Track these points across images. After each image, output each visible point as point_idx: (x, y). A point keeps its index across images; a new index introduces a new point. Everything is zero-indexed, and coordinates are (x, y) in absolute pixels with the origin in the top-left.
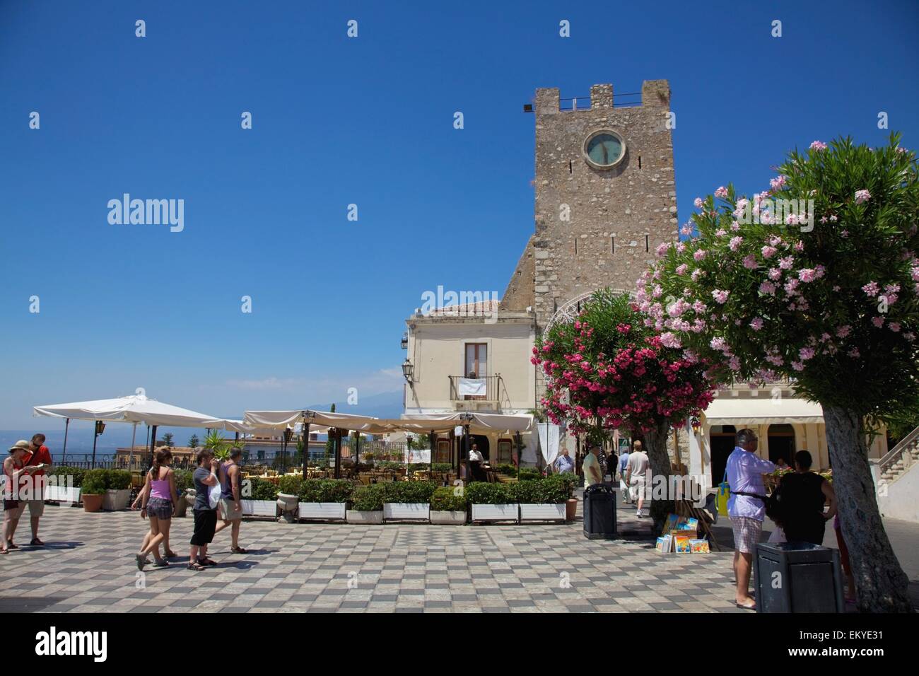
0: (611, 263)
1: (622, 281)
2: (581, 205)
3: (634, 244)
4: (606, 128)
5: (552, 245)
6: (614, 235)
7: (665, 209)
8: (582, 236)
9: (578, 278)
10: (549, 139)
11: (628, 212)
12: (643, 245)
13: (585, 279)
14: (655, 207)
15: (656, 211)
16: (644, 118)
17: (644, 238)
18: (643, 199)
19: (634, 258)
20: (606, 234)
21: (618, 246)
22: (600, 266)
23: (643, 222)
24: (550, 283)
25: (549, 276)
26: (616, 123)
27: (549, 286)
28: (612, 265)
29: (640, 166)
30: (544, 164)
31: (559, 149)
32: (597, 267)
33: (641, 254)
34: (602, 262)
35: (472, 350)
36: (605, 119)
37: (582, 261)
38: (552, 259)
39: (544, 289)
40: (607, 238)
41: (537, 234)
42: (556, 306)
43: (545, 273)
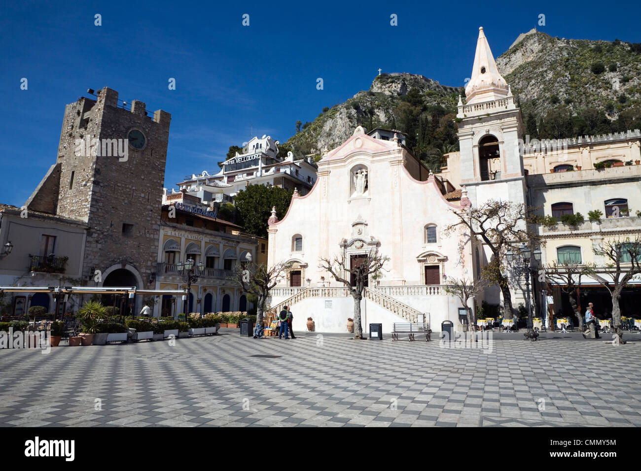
0: (130, 203)
1: (135, 214)
2: (120, 166)
3: (143, 195)
5: (102, 185)
6: (134, 188)
7: (159, 181)
8: (119, 184)
9: (113, 207)
10: (109, 121)
11: (143, 177)
12: (147, 197)
13: (116, 208)
14: (154, 179)
15: (155, 181)
16: (158, 129)
17: (148, 193)
18: (150, 173)
19: (142, 203)
20: (130, 187)
21: (135, 194)
22: (125, 203)
23: (148, 185)
24: (98, 207)
26: (144, 127)
27: (98, 210)
28: (131, 204)
29: (152, 155)
31: (114, 129)
32: (123, 203)
33: (145, 202)
34: (126, 201)
35: (45, 238)
36: (139, 122)
37: (117, 198)
38: (101, 193)
39: (95, 210)
40: (131, 189)
41: (94, 176)
42: (99, 221)
43: (96, 200)
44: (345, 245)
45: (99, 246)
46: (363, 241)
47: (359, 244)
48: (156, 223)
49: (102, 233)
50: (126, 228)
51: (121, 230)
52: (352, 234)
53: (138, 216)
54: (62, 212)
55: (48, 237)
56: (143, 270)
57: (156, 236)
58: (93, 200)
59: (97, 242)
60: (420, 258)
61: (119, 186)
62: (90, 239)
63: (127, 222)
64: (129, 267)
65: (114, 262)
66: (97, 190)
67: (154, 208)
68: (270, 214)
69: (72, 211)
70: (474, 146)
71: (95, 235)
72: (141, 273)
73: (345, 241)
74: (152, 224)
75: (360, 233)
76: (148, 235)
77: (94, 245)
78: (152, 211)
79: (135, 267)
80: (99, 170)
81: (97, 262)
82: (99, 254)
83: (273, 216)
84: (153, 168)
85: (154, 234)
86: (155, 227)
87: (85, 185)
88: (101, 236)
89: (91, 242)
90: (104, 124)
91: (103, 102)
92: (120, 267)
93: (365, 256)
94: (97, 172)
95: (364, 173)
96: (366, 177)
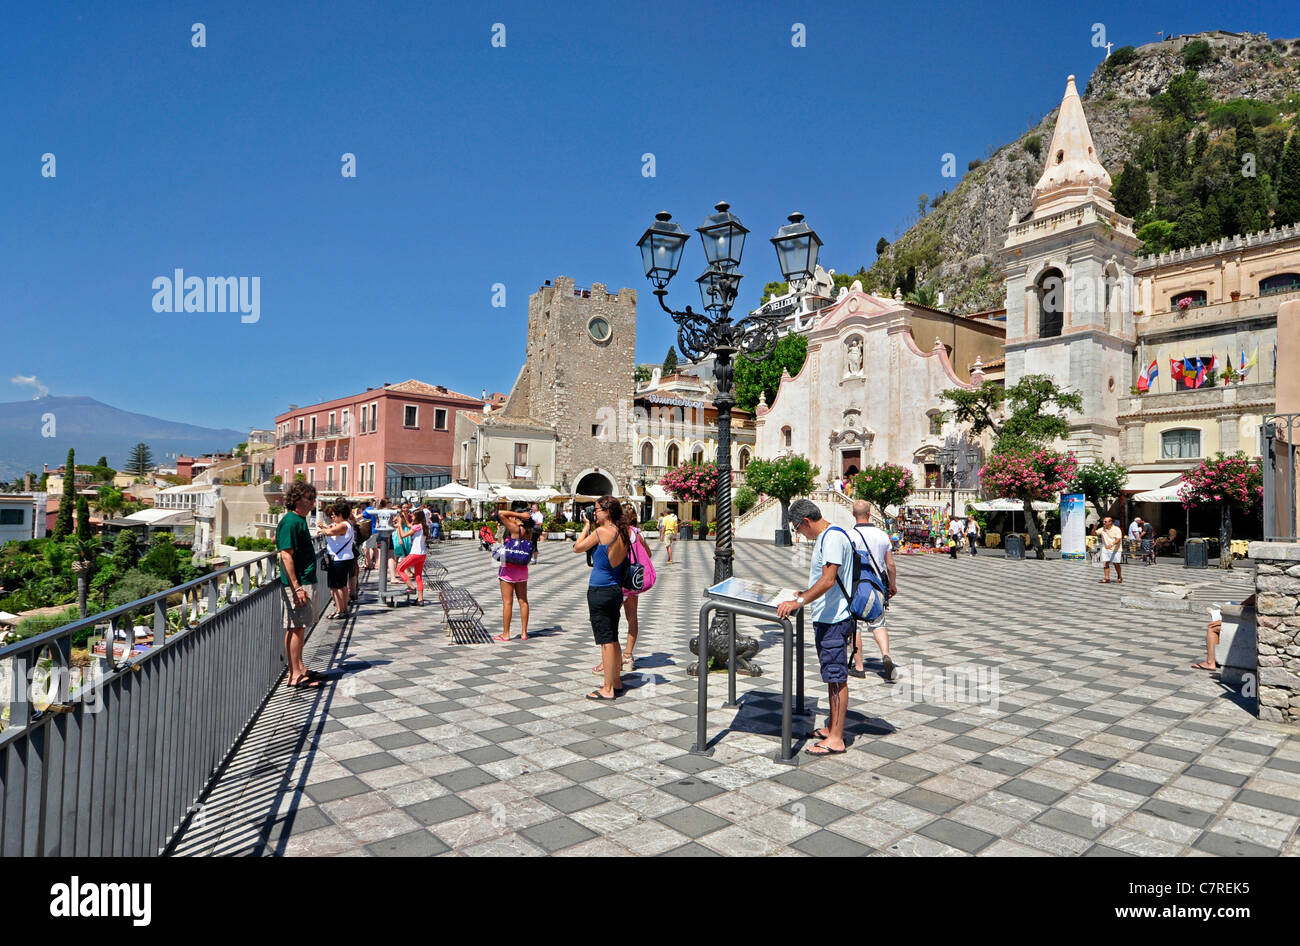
2: (584, 362)
4: (601, 315)
5: (567, 386)
7: (629, 373)
8: (584, 383)
10: (568, 315)
12: (616, 393)
13: (584, 410)
15: (624, 373)
16: (622, 313)
17: (616, 389)
18: (618, 365)
19: (611, 400)
21: (603, 392)
25: (564, 406)
26: (607, 312)
27: (564, 412)
29: (618, 344)
30: (564, 331)
31: (573, 323)
33: (614, 398)
35: (519, 447)
36: (601, 308)
37: (583, 398)
38: (567, 395)
39: (561, 413)
40: (598, 387)
41: (557, 377)
42: (567, 424)
43: (562, 403)
44: (835, 439)
45: (569, 450)
46: (855, 434)
47: (850, 437)
49: (571, 437)
50: (596, 429)
51: (591, 431)
52: (845, 425)
54: (535, 416)
55: (520, 445)
56: (618, 473)
58: (558, 403)
59: (567, 447)
60: (918, 454)
62: (560, 444)
64: (602, 472)
65: (586, 467)
66: (562, 391)
68: (759, 401)
69: (543, 415)
70: (1028, 289)
71: (564, 440)
72: (616, 478)
73: (836, 434)
75: (851, 424)
77: (564, 450)
79: (608, 470)
80: (562, 370)
81: (569, 466)
82: (570, 459)
83: (762, 404)
84: (621, 360)
87: (551, 388)
88: (571, 440)
89: (559, 447)
90: (563, 320)
91: (560, 294)
92: (592, 471)
93: (859, 452)
94: (560, 373)
95: (860, 345)
96: (862, 351)
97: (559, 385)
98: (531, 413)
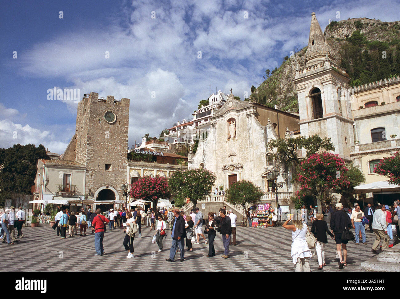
0: (109, 153)
1: (112, 159)
2: (102, 133)
3: (116, 148)
4: (111, 110)
5: (92, 145)
6: (110, 144)
7: (125, 139)
9: (99, 156)
10: (94, 110)
11: (115, 138)
12: (118, 148)
13: (101, 156)
14: (122, 138)
16: (122, 109)
17: (118, 146)
18: (119, 135)
19: (115, 152)
21: (111, 148)
23: (119, 141)
25: (91, 155)
26: (114, 109)
27: (91, 158)
29: (119, 124)
30: (92, 118)
31: (97, 114)
32: (105, 154)
33: (117, 151)
34: (106, 152)
35: (66, 176)
36: (111, 107)
37: (101, 151)
38: (92, 150)
39: (90, 159)
40: (108, 145)
41: (88, 141)
42: (92, 164)
43: (90, 154)
44: (225, 169)
45: (93, 177)
46: (234, 166)
47: (232, 168)
48: (125, 163)
49: (94, 170)
50: (107, 167)
51: (104, 168)
52: (229, 162)
53: (114, 160)
54: (78, 160)
56: (119, 189)
57: (125, 170)
58: (89, 153)
59: (92, 175)
60: (263, 176)
61: (102, 144)
62: (88, 174)
63: (107, 163)
64: (110, 188)
65: (102, 186)
66: (90, 148)
67: (123, 154)
69: (81, 159)
70: (307, 97)
71: (90, 172)
72: (117, 191)
73: (225, 167)
74: (122, 163)
75: (232, 161)
76: (120, 169)
77: (90, 177)
78: (121, 156)
79: (114, 188)
80: (90, 137)
81: (92, 186)
82: (93, 182)
83: (190, 154)
84: (121, 132)
85: (124, 169)
86: (124, 164)
87: (85, 146)
88: (94, 172)
89: (88, 176)
90: (91, 112)
91: (90, 100)
92: (105, 188)
93: (236, 175)
94: (89, 138)
95: (234, 123)
96: (235, 126)
97: (88, 144)
98: (76, 159)
